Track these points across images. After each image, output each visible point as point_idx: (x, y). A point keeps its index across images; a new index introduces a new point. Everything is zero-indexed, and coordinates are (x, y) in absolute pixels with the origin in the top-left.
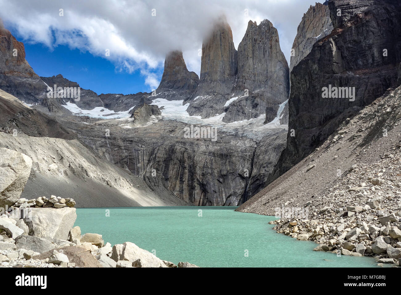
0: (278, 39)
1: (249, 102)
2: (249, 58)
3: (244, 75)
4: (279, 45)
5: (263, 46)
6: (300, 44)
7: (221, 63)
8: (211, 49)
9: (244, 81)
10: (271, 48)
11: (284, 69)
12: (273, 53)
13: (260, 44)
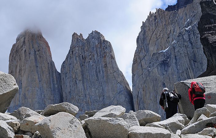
0: (113, 55)
2: (77, 82)
4: (115, 62)
5: (95, 65)
6: (142, 59)
8: (23, 72)
10: (106, 66)
11: (126, 93)
12: (109, 73)
13: (91, 62)
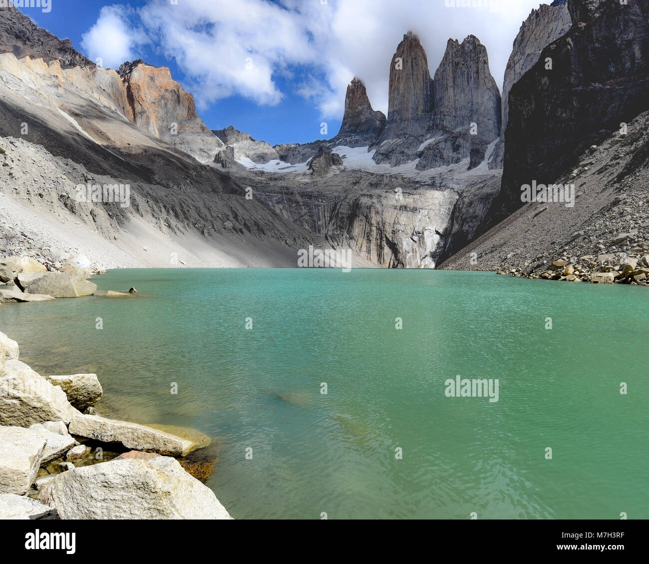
0: (486, 61)
1: (449, 144)
2: (448, 88)
3: (442, 110)
4: (488, 67)
5: (467, 71)
6: (517, 63)
7: (413, 97)
8: (400, 80)
9: (443, 117)
10: (477, 72)
11: (495, 99)
12: (480, 79)
13: (463, 69)
